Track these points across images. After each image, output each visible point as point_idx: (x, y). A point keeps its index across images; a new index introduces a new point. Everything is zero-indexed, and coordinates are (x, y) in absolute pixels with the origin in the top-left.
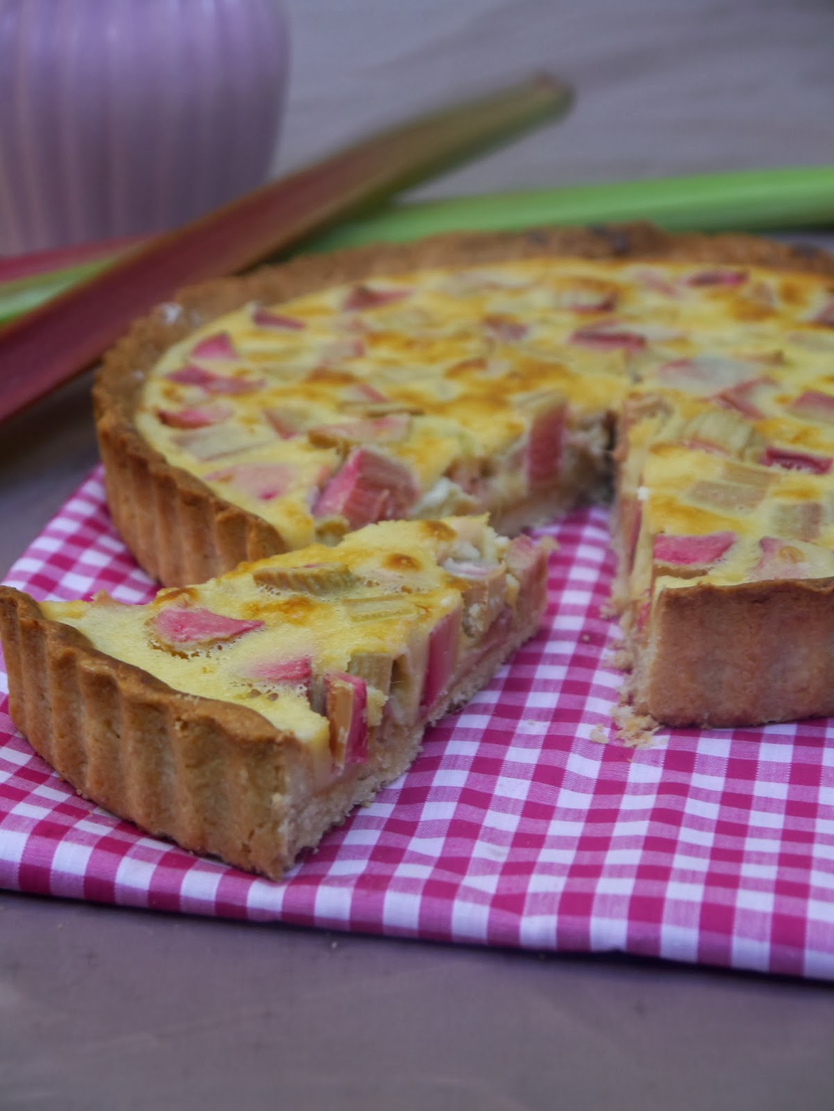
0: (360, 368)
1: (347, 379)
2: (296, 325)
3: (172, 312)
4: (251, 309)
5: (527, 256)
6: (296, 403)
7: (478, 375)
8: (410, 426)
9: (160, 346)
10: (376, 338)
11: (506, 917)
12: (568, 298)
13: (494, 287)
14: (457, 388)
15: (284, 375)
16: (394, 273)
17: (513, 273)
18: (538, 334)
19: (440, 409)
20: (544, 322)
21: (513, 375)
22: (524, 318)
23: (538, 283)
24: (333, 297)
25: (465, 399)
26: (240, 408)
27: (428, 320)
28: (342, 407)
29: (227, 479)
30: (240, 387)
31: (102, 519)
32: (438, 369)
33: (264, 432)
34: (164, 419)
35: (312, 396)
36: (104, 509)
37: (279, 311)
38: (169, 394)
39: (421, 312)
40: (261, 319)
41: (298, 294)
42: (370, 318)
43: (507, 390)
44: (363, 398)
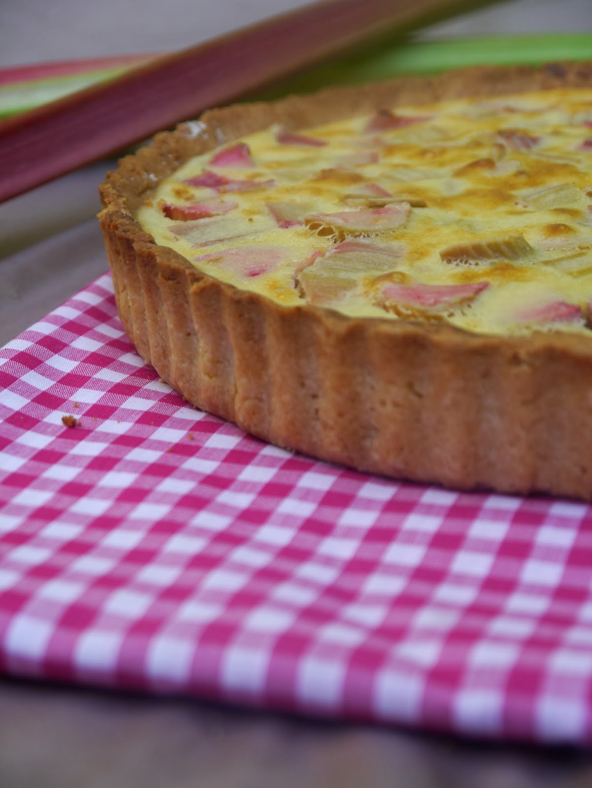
0: (371, 172)
1: (356, 179)
2: (319, 144)
3: (196, 128)
4: (276, 129)
5: (546, 87)
6: (300, 198)
7: (486, 174)
8: (409, 214)
9: (181, 158)
10: (391, 150)
11: (439, 694)
12: (580, 117)
13: (511, 110)
14: (463, 185)
15: (293, 178)
16: (420, 104)
17: (531, 101)
18: (550, 142)
19: (443, 203)
20: (556, 133)
21: (520, 173)
22: (536, 133)
23: (552, 108)
24: (358, 123)
25: (470, 194)
26: (245, 203)
27: (445, 135)
28: (344, 199)
29: (216, 260)
30: (250, 187)
31: (105, 309)
32: (447, 170)
33: (265, 221)
34: (168, 212)
35: (318, 192)
36: (111, 300)
37: (306, 133)
38: (178, 193)
39: (440, 130)
40: (285, 139)
41: (325, 121)
42: (391, 137)
43: (513, 187)
44: (368, 192)
